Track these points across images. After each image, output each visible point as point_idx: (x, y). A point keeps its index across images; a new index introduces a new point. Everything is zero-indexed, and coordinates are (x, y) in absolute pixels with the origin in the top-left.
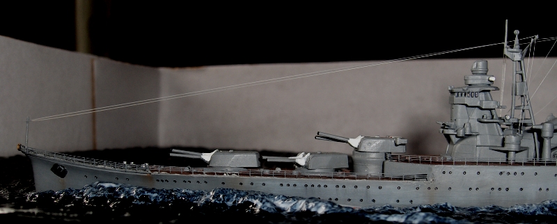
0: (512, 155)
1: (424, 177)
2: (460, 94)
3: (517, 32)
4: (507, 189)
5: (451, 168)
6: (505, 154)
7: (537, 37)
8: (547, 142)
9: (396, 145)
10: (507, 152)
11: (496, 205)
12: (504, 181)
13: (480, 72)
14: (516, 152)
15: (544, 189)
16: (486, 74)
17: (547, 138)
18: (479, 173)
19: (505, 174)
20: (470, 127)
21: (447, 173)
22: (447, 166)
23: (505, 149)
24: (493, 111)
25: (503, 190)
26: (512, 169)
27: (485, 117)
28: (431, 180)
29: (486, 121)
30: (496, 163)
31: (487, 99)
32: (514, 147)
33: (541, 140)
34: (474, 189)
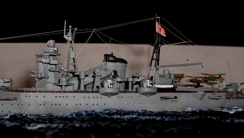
0: (64, 87)
1: (15, 99)
2: (39, 56)
3: (70, 27)
4: (60, 105)
5: (29, 94)
6: (61, 87)
7: (76, 29)
8: (82, 81)
9: (5, 82)
10: (61, 86)
11: (51, 113)
12: (58, 101)
13: (51, 46)
14: (66, 86)
15: (79, 105)
16: (54, 47)
17: (82, 79)
18: (44, 97)
19: (58, 97)
20: (45, 73)
21: (28, 97)
22: (27, 93)
23: (60, 84)
24: (57, 65)
25: (58, 105)
26: (62, 95)
27: (52, 68)
28: (19, 100)
29: (52, 70)
30: (54, 92)
31: (54, 59)
32: (64, 84)
33: (79, 80)
34: (42, 105)
